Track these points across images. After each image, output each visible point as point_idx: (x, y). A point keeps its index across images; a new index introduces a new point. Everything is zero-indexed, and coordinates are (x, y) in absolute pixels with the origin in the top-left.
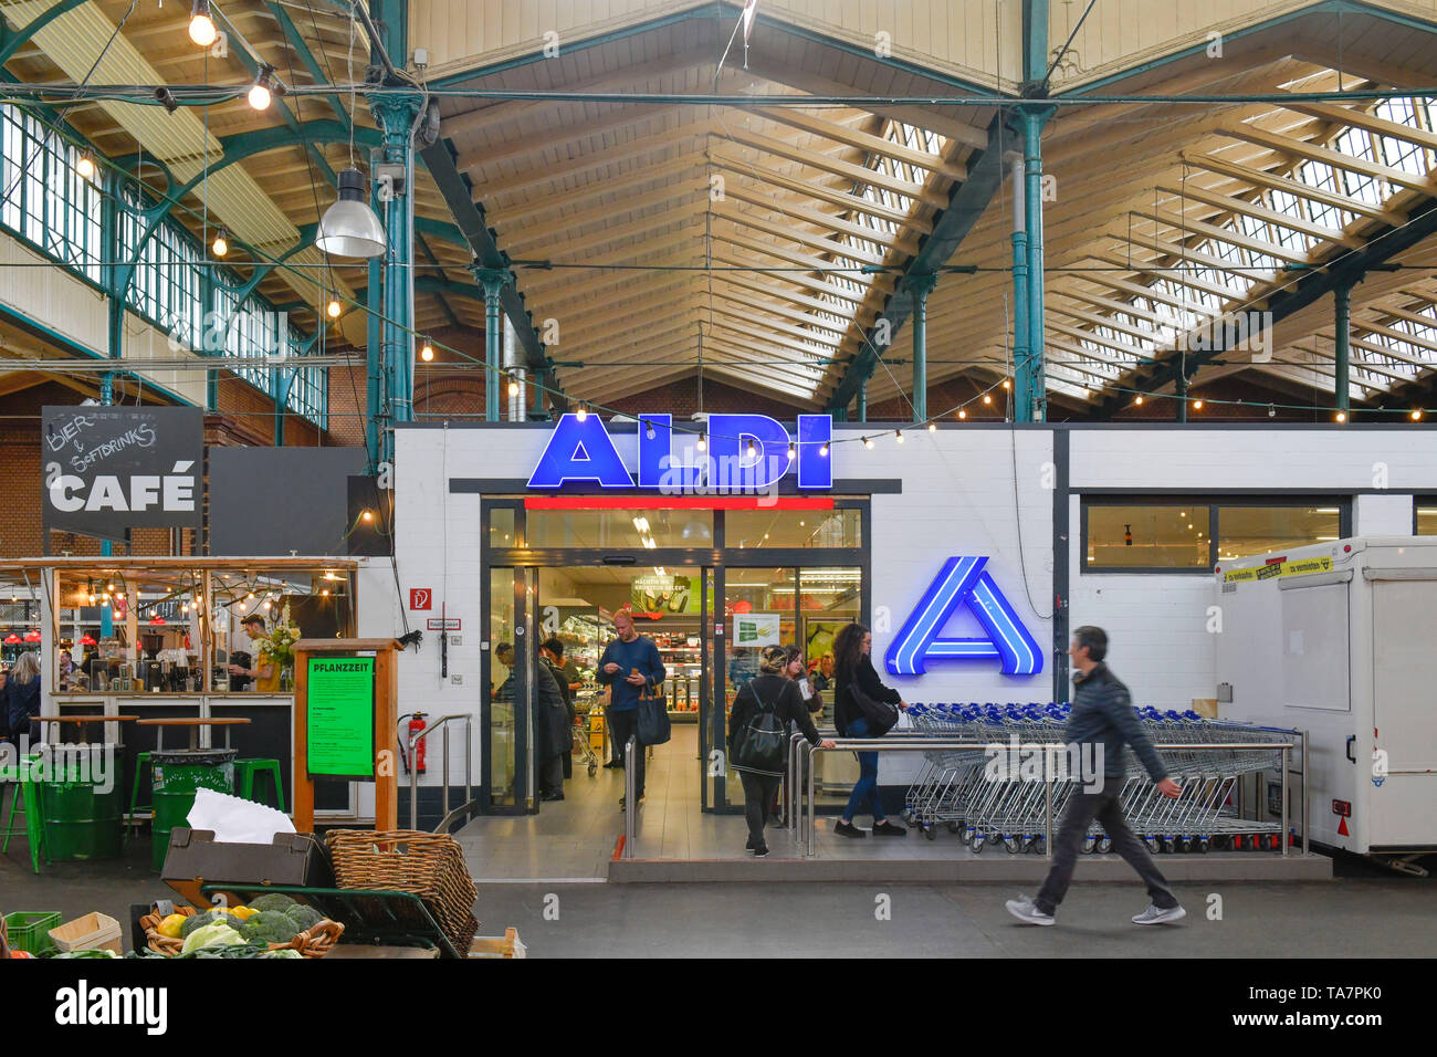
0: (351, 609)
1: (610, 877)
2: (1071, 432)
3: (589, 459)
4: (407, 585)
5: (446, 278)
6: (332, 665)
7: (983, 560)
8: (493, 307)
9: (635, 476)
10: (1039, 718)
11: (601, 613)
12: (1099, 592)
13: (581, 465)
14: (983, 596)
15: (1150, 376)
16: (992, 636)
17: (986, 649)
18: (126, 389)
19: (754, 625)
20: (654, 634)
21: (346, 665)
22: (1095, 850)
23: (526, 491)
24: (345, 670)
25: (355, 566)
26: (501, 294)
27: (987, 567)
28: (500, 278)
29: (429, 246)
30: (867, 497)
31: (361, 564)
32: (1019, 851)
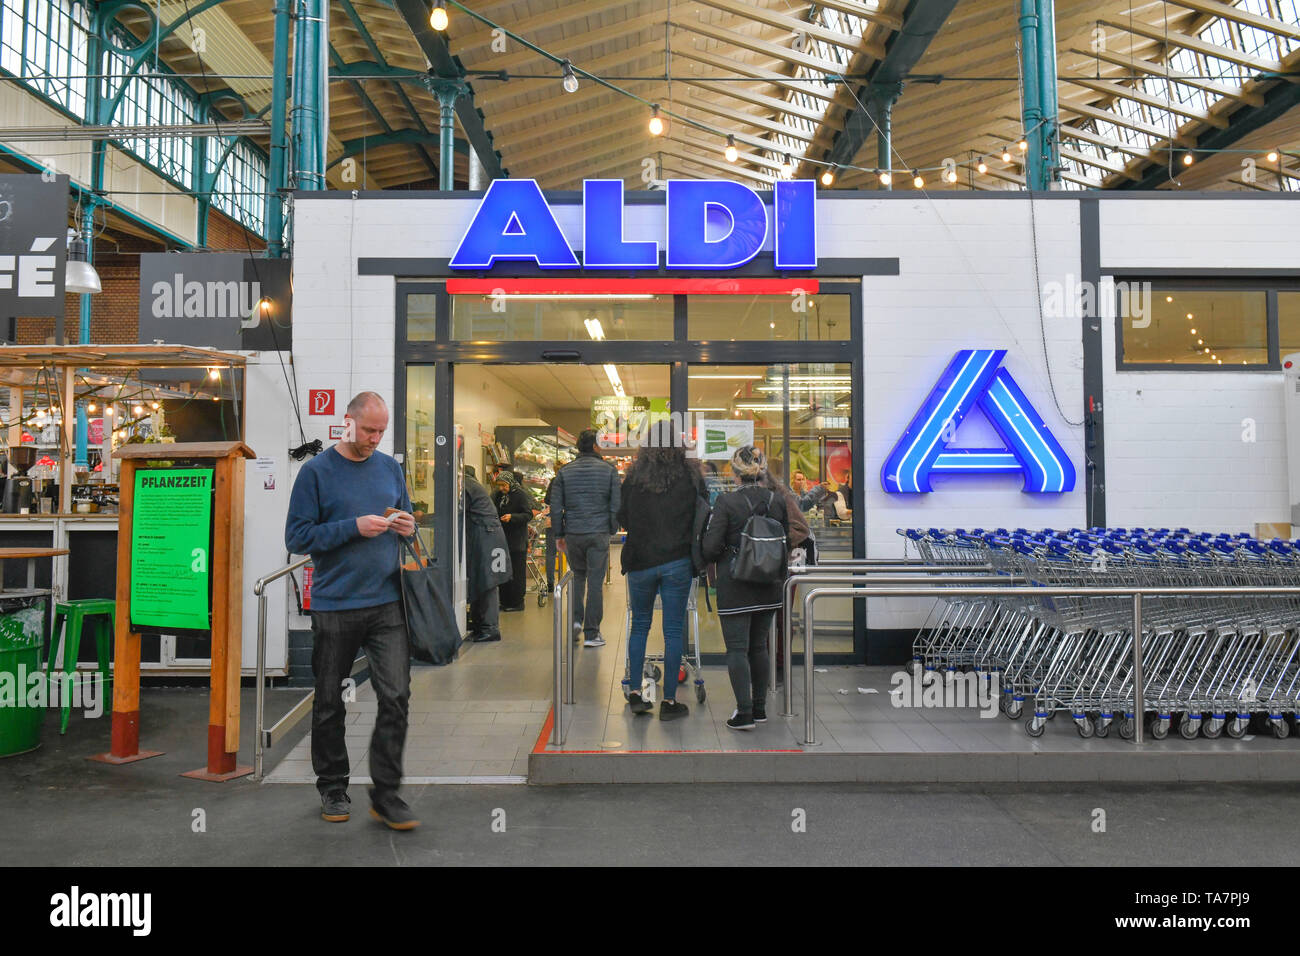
0: (237, 413)
1: (529, 777)
2: (1101, 202)
3: (524, 233)
4: (306, 384)
5: (426, 130)
6: (163, 479)
7: (1000, 355)
8: (447, 118)
9: (579, 254)
10: (1120, 550)
11: (560, 433)
12: (1139, 392)
13: (513, 240)
14: (1001, 398)
15: (1138, 180)
16: (1012, 445)
17: (1005, 461)
18: (107, 221)
19: (723, 433)
20: (617, 458)
21: (179, 479)
22: (1202, 733)
23: (450, 273)
24: (178, 485)
25: (242, 362)
26: (455, 105)
27: (1005, 363)
28: (455, 88)
29: (410, 99)
30: (857, 280)
31: (251, 360)
32: (1095, 734)
